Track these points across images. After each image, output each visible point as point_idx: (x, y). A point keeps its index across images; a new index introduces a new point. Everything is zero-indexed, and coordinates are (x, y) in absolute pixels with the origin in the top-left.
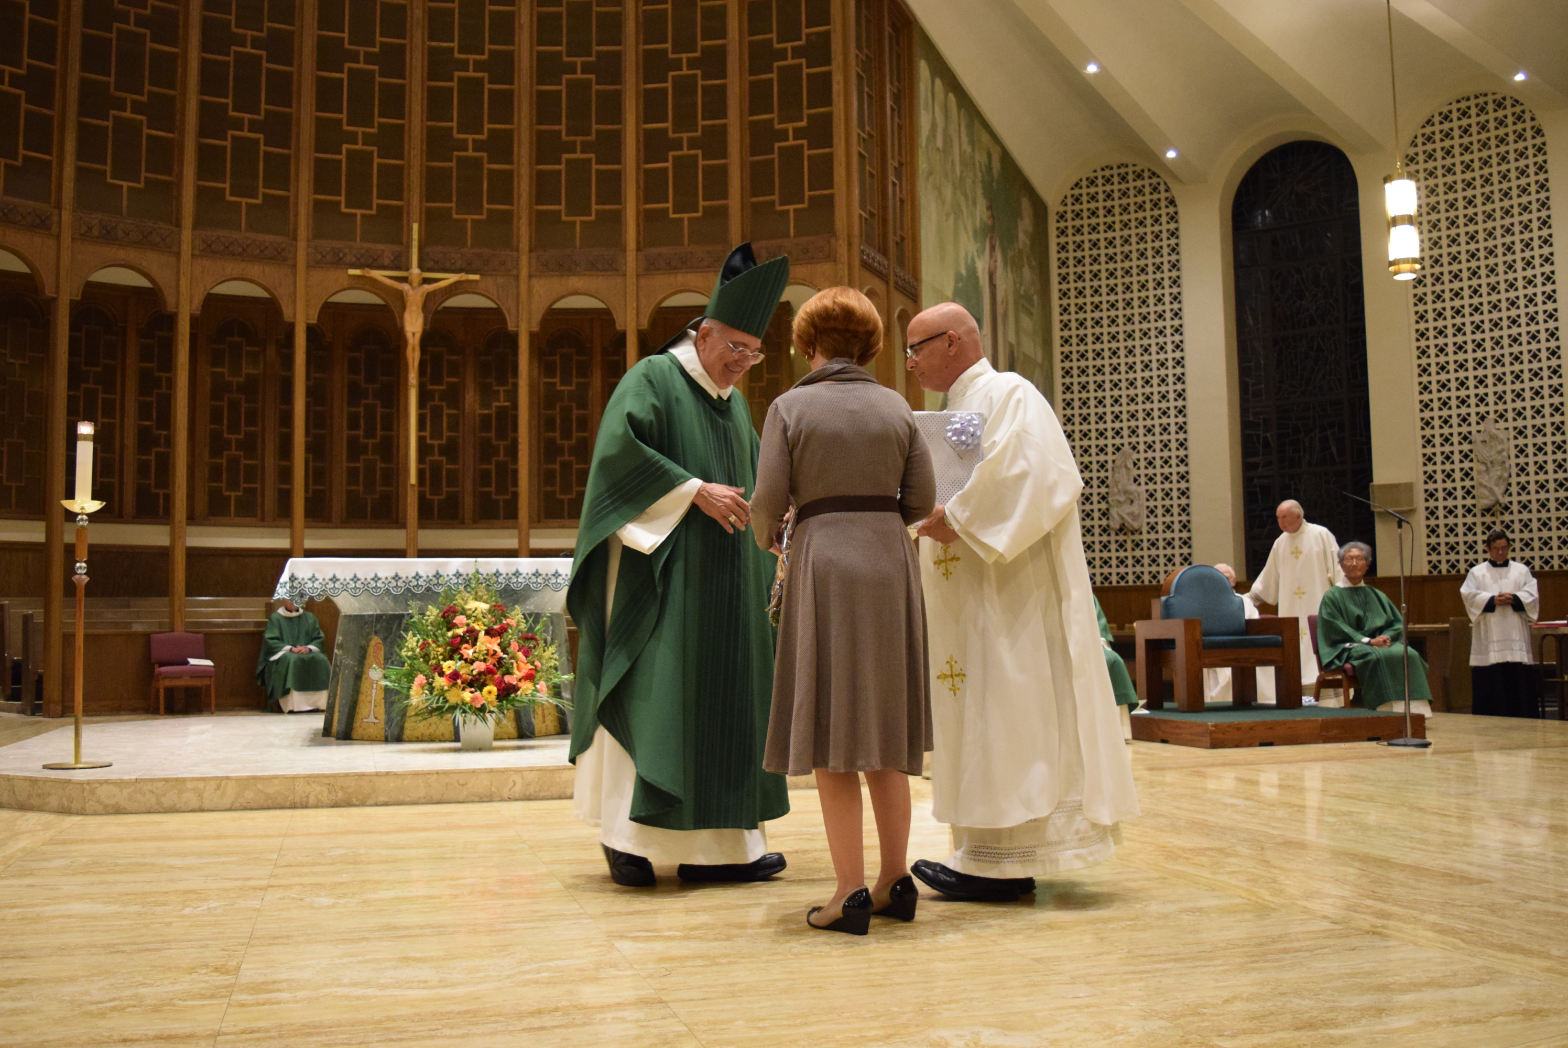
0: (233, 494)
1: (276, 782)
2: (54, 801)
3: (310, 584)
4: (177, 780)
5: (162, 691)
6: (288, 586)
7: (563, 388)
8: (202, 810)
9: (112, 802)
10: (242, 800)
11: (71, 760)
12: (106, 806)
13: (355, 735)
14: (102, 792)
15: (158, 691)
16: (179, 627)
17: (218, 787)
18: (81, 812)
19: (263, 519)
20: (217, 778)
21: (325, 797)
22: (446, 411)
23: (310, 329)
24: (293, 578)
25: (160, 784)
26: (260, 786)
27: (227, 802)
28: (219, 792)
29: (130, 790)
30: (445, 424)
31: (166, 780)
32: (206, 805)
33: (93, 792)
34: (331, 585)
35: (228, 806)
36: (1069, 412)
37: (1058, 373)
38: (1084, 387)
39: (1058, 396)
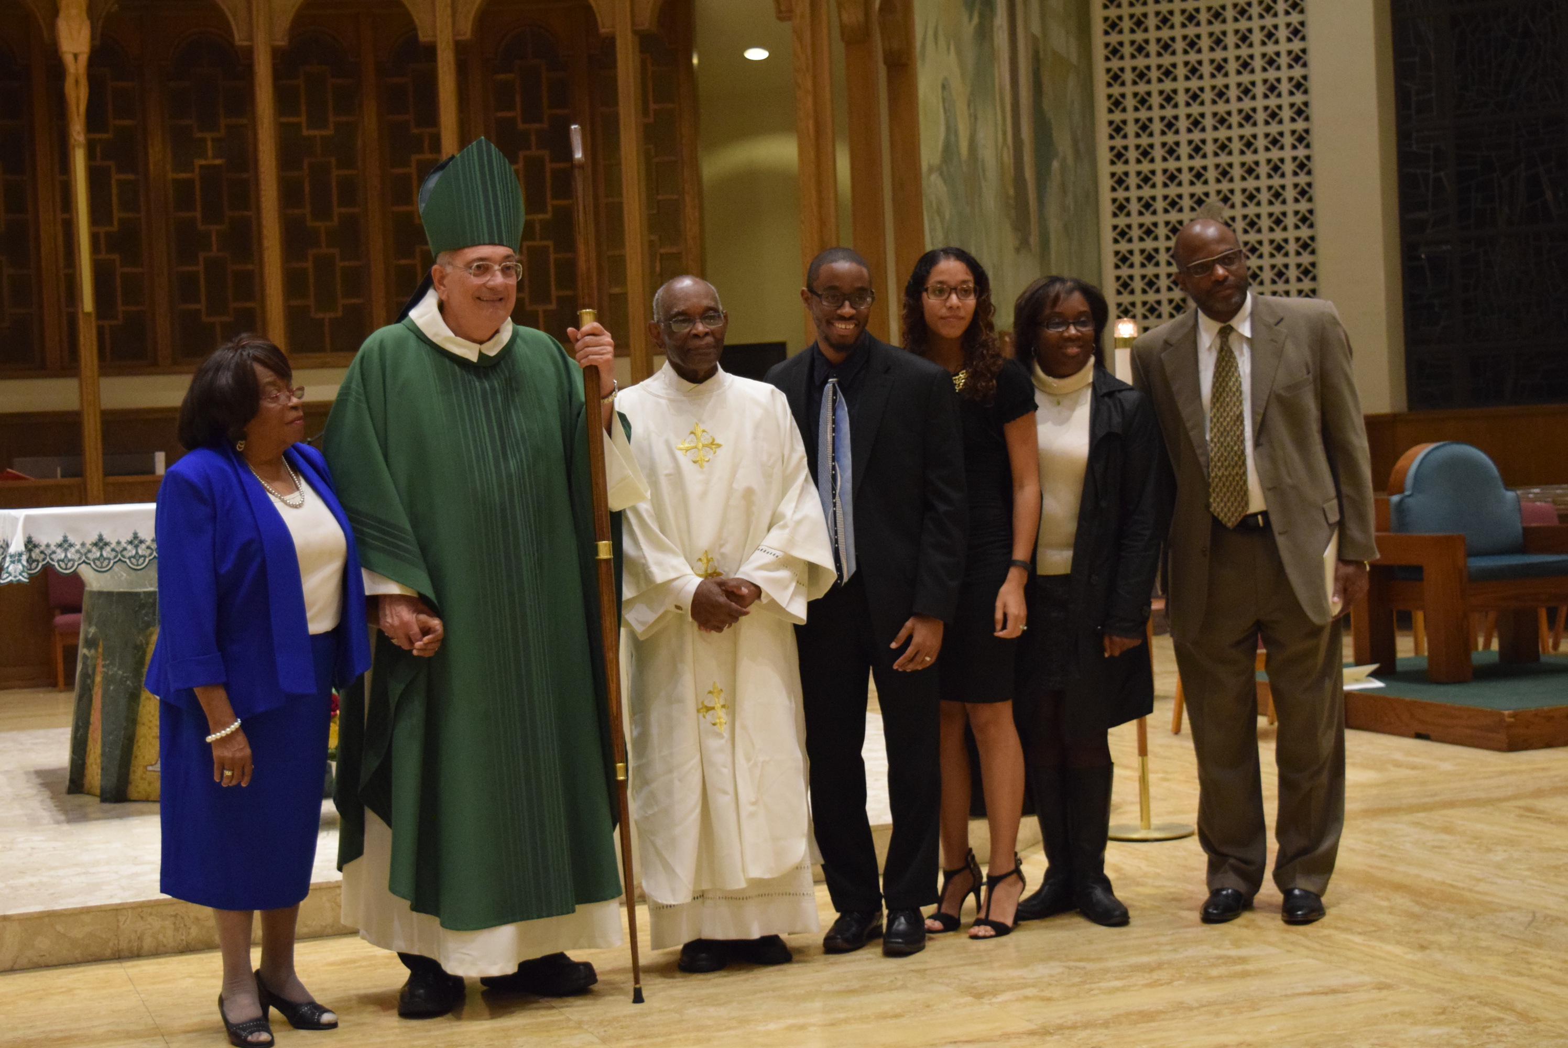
1: (87, 918)
3: (60, 554)
6: (24, 558)
7: (313, 133)
10: (30, 954)
13: (133, 792)
21: (170, 938)
22: (115, 177)
24: (30, 544)
26: (60, 928)
36: (1119, 142)
37: (1101, 78)
38: (1143, 101)
39: (1102, 116)
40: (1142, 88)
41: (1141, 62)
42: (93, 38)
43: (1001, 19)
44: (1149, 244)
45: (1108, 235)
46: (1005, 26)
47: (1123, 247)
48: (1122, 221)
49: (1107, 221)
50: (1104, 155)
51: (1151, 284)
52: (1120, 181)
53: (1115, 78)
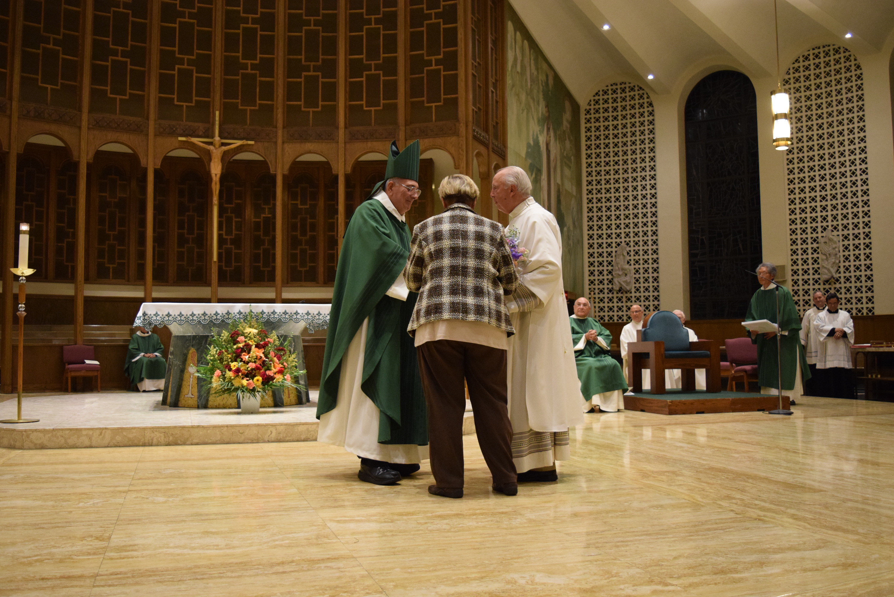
0: (111, 266)
1: (134, 431)
2: (5, 442)
3: (155, 318)
4: (77, 429)
5: (69, 378)
6: (142, 318)
7: (302, 207)
8: (91, 447)
9: (39, 442)
10: (114, 441)
11: (16, 418)
12: (36, 444)
13: (180, 405)
14: (33, 436)
15: (67, 378)
16: (80, 341)
17: (101, 434)
18: (21, 448)
19: (128, 281)
20: (100, 429)
21: (162, 440)
22: (234, 219)
23: (156, 172)
24: (144, 314)
25: (67, 432)
26: (124, 433)
27: (106, 442)
28: (101, 437)
29: (50, 435)
30: (234, 227)
31: (71, 430)
32: (94, 444)
33: (28, 436)
34: (167, 318)
35: (106, 445)
36: (591, 223)
37: (585, 201)
38: (599, 209)
39: (585, 214)
40: (599, 205)
41: (599, 196)
42: (222, 169)
43: (544, 176)
44: (601, 259)
45: (586, 255)
46: (546, 179)
47: (592, 260)
48: (591, 251)
49: (586, 251)
50: (585, 228)
51: (601, 273)
52: (591, 237)
53: (590, 201)
